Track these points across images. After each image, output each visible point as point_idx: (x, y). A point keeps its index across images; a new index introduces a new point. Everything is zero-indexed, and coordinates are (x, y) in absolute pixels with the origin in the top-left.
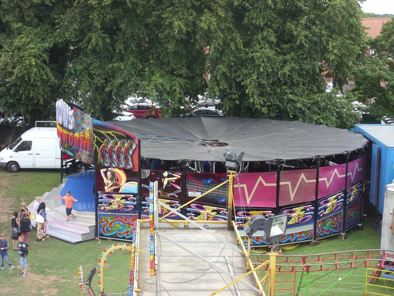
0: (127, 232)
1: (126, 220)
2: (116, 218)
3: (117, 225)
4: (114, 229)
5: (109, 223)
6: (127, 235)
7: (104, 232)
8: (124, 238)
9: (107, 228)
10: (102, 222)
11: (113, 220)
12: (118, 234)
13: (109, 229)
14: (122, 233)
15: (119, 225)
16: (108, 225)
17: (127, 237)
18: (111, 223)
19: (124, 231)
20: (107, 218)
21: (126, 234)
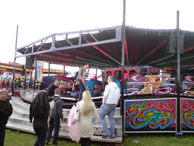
0: (163, 121)
1: (161, 106)
2: (149, 105)
3: (149, 114)
4: (145, 119)
5: (139, 112)
6: (163, 125)
7: (132, 124)
8: (158, 129)
9: (137, 120)
10: (129, 112)
11: (145, 108)
12: (152, 125)
13: (139, 120)
14: (157, 123)
15: (152, 114)
16: (138, 115)
17: (162, 128)
18: (142, 113)
19: (158, 121)
20: (137, 105)
21: (162, 123)
